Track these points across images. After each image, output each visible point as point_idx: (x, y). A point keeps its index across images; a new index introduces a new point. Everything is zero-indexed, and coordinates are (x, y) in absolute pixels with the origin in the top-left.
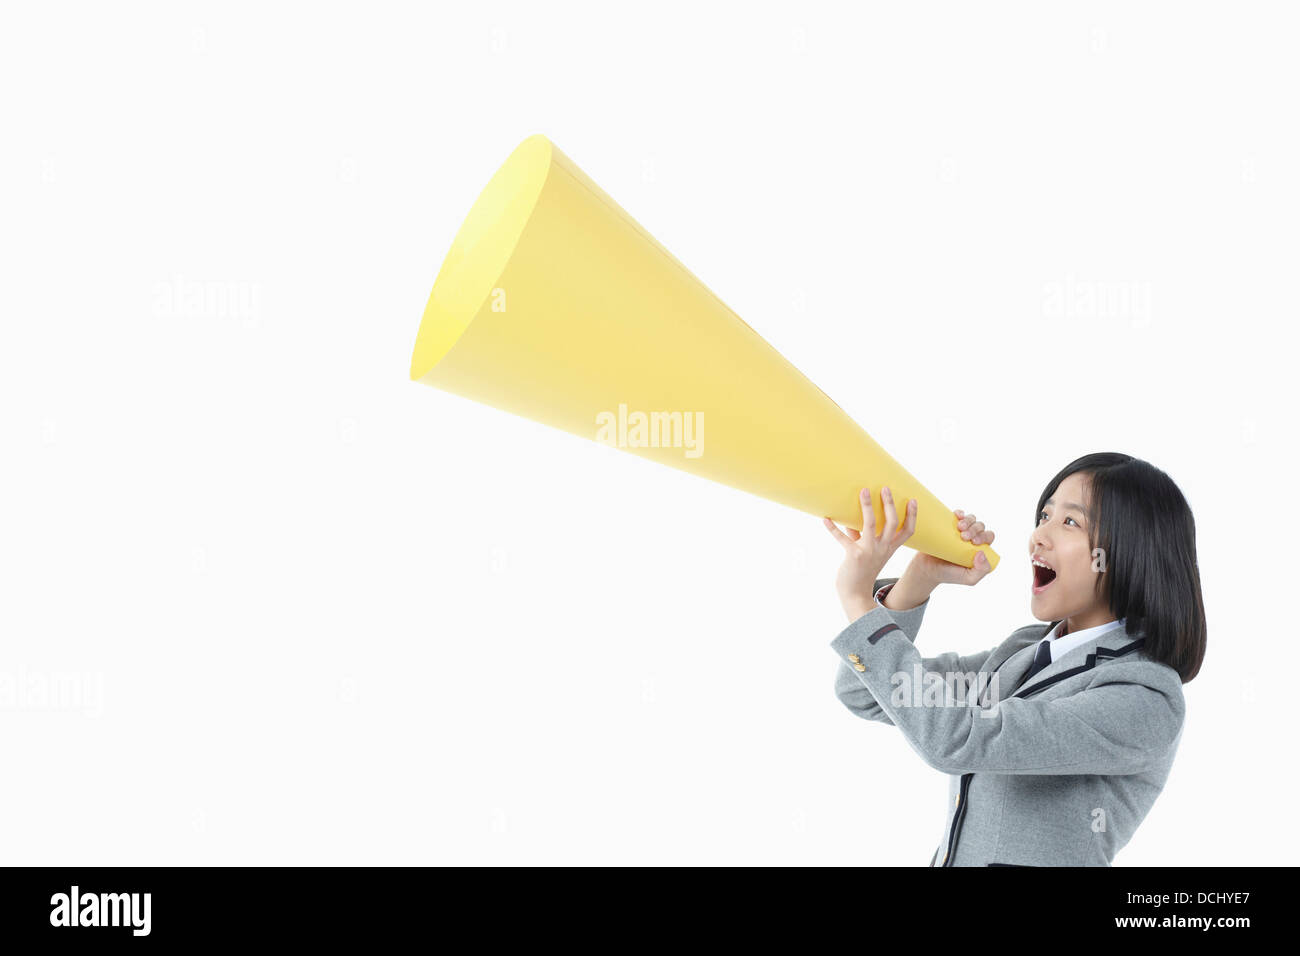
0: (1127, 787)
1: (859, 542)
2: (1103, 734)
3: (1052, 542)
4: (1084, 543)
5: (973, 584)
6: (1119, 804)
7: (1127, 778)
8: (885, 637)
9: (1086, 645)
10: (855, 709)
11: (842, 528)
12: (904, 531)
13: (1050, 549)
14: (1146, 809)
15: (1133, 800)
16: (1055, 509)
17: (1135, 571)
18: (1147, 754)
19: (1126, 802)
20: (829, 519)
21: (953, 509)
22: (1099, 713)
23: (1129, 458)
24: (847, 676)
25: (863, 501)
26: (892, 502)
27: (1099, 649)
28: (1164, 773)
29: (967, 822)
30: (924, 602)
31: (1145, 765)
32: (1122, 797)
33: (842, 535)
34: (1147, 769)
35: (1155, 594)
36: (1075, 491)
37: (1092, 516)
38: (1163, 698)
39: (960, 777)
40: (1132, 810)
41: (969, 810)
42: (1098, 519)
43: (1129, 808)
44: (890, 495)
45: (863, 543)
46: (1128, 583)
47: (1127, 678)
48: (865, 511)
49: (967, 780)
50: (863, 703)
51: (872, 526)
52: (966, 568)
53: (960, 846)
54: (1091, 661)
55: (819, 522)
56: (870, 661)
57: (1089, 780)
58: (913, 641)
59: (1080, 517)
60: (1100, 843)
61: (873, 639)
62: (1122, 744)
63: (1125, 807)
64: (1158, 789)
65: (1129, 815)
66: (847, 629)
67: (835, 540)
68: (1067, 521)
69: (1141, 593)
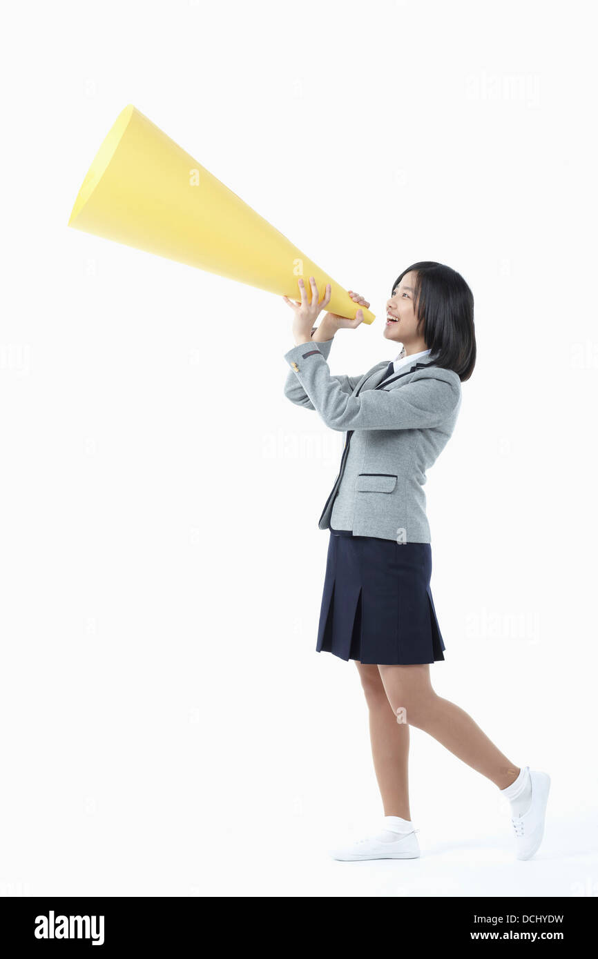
0: (432, 434)
1: (300, 308)
2: (416, 406)
3: (397, 305)
4: (411, 306)
5: (355, 327)
6: (427, 443)
7: (432, 429)
8: (311, 356)
9: (411, 363)
10: (294, 400)
11: (294, 301)
12: (322, 303)
13: (396, 308)
14: (442, 447)
15: (434, 440)
16: (399, 290)
17: (438, 321)
18: (440, 416)
19: (431, 442)
20: (286, 297)
21: (348, 290)
22: (413, 395)
23: (438, 264)
24: (292, 379)
25: (299, 285)
26: (315, 285)
27: (417, 364)
28: (451, 427)
29: (350, 455)
30: (330, 339)
31: (439, 421)
32: (428, 438)
33: (292, 304)
34: (440, 424)
35: (450, 333)
36: (410, 281)
37: (416, 293)
38: (449, 386)
39: (346, 432)
40: (434, 446)
41: (350, 449)
42: (419, 293)
43: (432, 445)
44: (314, 281)
45: (303, 308)
46: (434, 328)
47: (429, 376)
48: (302, 291)
49: (350, 434)
50: (299, 396)
51: (306, 298)
52: (351, 319)
53: (346, 468)
54: (413, 369)
55: (281, 298)
56: (302, 366)
57: (411, 431)
58: (326, 359)
59: (410, 293)
60: (416, 462)
61: (305, 356)
62: (427, 410)
63: (430, 444)
64: (448, 436)
65: (432, 449)
66: (293, 350)
67: (289, 307)
68: (404, 295)
69: (441, 333)
